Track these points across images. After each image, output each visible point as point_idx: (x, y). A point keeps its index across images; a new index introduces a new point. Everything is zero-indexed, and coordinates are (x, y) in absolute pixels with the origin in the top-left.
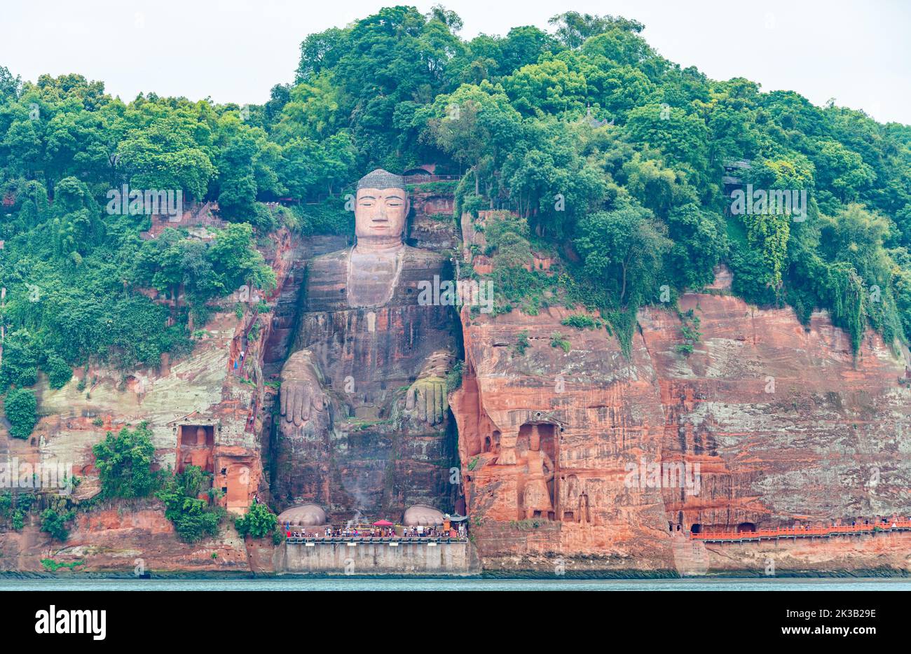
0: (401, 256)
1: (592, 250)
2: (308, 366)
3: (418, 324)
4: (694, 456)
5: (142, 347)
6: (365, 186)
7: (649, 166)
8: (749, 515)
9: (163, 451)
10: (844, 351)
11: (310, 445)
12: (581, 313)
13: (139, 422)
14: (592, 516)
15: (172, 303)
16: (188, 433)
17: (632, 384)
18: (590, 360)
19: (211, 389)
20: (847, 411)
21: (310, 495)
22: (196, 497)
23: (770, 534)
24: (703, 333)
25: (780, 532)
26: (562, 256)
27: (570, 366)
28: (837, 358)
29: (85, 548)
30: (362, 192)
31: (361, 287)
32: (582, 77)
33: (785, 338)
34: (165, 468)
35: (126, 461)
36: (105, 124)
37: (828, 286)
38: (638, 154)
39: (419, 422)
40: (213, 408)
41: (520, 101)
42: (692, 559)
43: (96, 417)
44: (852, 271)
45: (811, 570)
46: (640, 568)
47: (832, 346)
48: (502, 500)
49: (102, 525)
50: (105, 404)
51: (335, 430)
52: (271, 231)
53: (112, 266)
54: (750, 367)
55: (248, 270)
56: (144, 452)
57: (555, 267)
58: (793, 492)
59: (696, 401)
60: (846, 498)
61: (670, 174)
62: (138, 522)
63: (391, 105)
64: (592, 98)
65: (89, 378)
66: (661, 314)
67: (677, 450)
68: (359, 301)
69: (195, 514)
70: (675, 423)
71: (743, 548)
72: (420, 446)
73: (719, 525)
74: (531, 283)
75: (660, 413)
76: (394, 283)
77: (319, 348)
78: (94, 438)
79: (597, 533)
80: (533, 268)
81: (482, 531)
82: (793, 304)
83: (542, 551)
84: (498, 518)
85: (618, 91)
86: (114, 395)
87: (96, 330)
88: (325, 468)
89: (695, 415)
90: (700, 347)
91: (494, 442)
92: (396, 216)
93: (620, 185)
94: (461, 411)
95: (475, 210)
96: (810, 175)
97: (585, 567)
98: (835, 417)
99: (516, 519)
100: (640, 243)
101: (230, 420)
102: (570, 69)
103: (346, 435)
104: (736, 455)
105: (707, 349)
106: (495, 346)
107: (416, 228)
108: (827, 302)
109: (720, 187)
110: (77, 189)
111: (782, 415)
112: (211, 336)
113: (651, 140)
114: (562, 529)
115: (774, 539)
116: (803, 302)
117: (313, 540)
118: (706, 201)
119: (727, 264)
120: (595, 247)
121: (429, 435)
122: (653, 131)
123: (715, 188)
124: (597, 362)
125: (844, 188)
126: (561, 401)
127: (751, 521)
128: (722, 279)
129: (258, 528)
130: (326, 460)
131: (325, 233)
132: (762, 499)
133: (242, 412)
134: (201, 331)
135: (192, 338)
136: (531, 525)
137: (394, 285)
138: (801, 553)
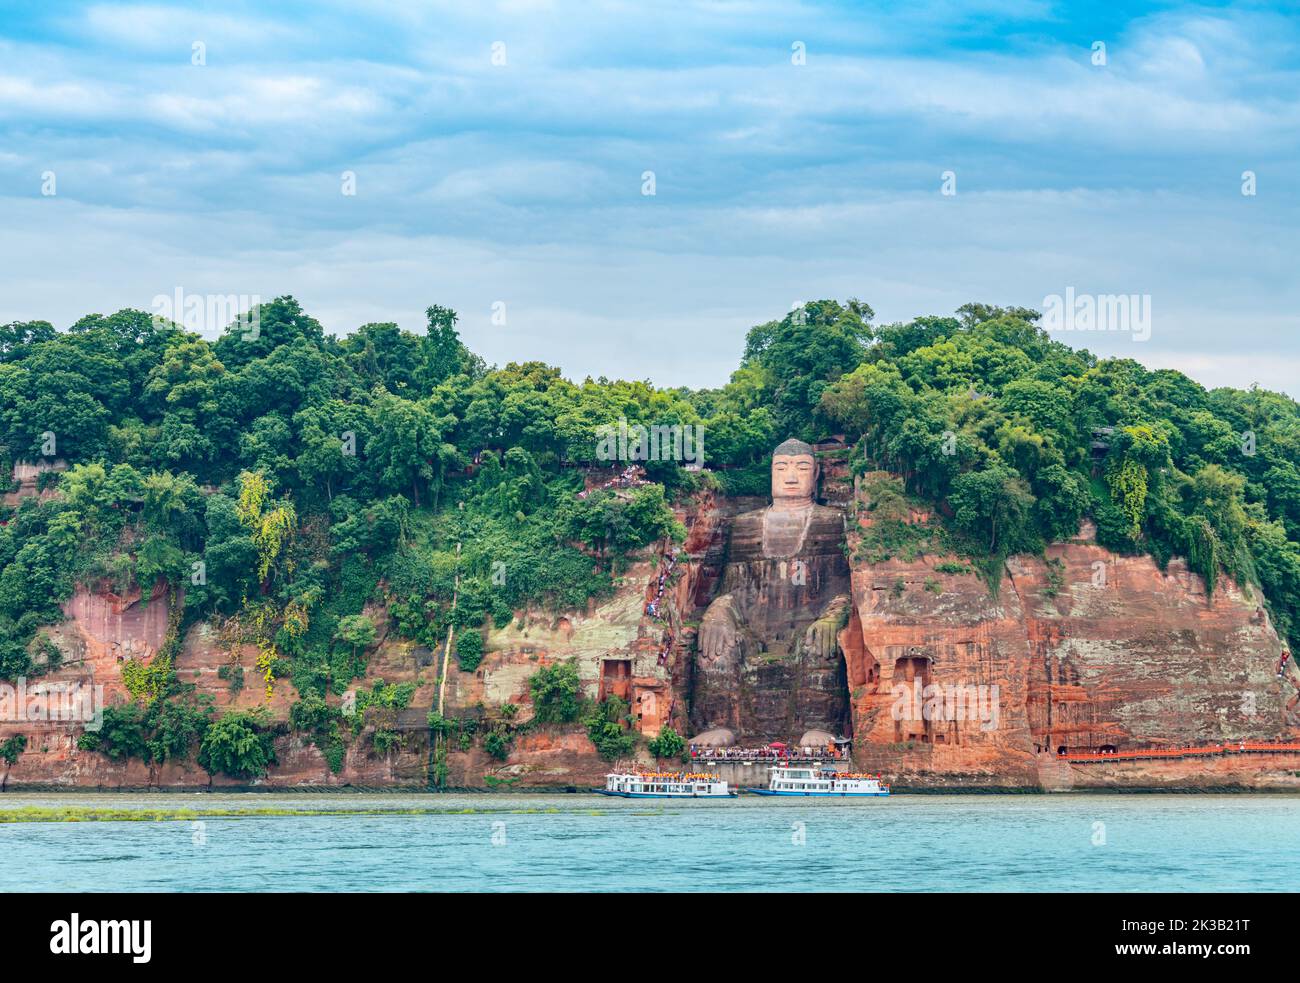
0: (810, 514)
1: (961, 505)
2: (727, 609)
3: (823, 572)
4: (1059, 686)
5: (571, 592)
6: (779, 453)
7: (1019, 431)
8: (1109, 739)
9: (588, 682)
10: (1200, 594)
11: (722, 677)
12: (953, 561)
13: (568, 657)
14: (961, 739)
15: (599, 554)
16: (610, 666)
17: (999, 623)
18: (959, 602)
19: (629, 629)
20: (1201, 647)
21: (721, 721)
22: (616, 722)
23: (1128, 755)
24: (1067, 579)
25: (1137, 753)
26: (938, 511)
27: (941, 607)
28: (1193, 599)
29: (521, 766)
30: (776, 458)
31: (774, 540)
32: (969, 357)
33: (1144, 582)
34: (590, 696)
35: (556, 691)
36: (551, 402)
37: (1182, 536)
38: (1008, 422)
39: (817, 657)
40: (630, 644)
41: (912, 378)
42: (1058, 777)
43: (532, 653)
44: (1206, 525)
45: (1166, 787)
46: (1006, 785)
47: (1189, 589)
48: (881, 725)
49: (536, 746)
50: (541, 642)
51: (747, 664)
52: (693, 493)
53: (549, 523)
54: (1111, 608)
55: (660, 526)
56: (571, 683)
57: (931, 522)
58: (1150, 718)
59: (1061, 637)
60: (1198, 723)
61: (1037, 439)
62: (566, 744)
63: (807, 384)
64: (977, 375)
65: (527, 619)
66: (1030, 561)
67: (1044, 681)
68: (773, 552)
69: (614, 737)
70: (1042, 657)
71: (1104, 767)
72: (816, 678)
73: (1084, 748)
74: (909, 535)
75: (1027, 648)
76: (803, 537)
77: (739, 593)
78: (530, 670)
79: (965, 754)
80: (912, 522)
81: (863, 751)
82: (1151, 551)
83: (916, 770)
84: (878, 741)
85: (999, 369)
86: (548, 634)
87: (533, 577)
88: (735, 697)
89: (1060, 650)
90: (1065, 590)
91: (875, 674)
92: (805, 478)
93: (991, 449)
94: (848, 647)
95: (862, 471)
96: (1165, 439)
97: (955, 784)
98: (1189, 652)
99: (893, 742)
100: (1006, 498)
101: (645, 655)
102: (959, 350)
103: (755, 668)
104: (1097, 685)
105: (1071, 592)
106: (874, 589)
107: (825, 489)
108: (1182, 550)
109: (1088, 450)
110: (521, 458)
111: (1139, 650)
112: (630, 582)
113: (1022, 410)
114: (934, 750)
115: (1132, 760)
116: (1161, 550)
117: (714, 760)
118: (1071, 464)
119: (1091, 517)
120: (965, 503)
121: (826, 668)
122: (1024, 402)
123: (1082, 451)
124: (967, 603)
125: (1213, 452)
126: (932, 638)
127: (1111, 744)
128: (1087, 531)
129: (667, 749)
130: (737, 690)
131: (748, 494)
132: (1121, 724)
133: (655, 648)
134: (620, 578)
135: (614, 585)
136: (906, 747)
137: (803, 539)
138: (1157, 772)
